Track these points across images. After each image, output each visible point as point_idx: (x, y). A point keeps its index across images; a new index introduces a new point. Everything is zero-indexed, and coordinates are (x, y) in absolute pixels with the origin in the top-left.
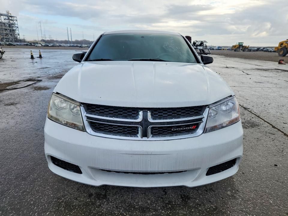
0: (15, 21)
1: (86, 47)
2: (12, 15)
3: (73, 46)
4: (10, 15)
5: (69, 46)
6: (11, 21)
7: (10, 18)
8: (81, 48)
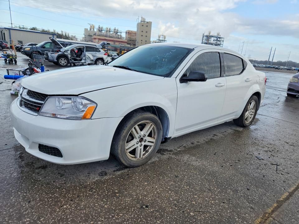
0: (221, 42)
1: (285, 69)
2: (221, 37)
3: (269, 67)
4: (219, 36)
5: (265, 67)
6: (218, 42)
7: (219, 39)
8: (277, 70)
